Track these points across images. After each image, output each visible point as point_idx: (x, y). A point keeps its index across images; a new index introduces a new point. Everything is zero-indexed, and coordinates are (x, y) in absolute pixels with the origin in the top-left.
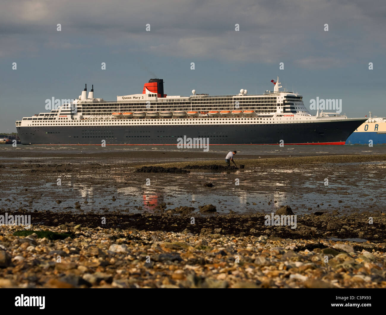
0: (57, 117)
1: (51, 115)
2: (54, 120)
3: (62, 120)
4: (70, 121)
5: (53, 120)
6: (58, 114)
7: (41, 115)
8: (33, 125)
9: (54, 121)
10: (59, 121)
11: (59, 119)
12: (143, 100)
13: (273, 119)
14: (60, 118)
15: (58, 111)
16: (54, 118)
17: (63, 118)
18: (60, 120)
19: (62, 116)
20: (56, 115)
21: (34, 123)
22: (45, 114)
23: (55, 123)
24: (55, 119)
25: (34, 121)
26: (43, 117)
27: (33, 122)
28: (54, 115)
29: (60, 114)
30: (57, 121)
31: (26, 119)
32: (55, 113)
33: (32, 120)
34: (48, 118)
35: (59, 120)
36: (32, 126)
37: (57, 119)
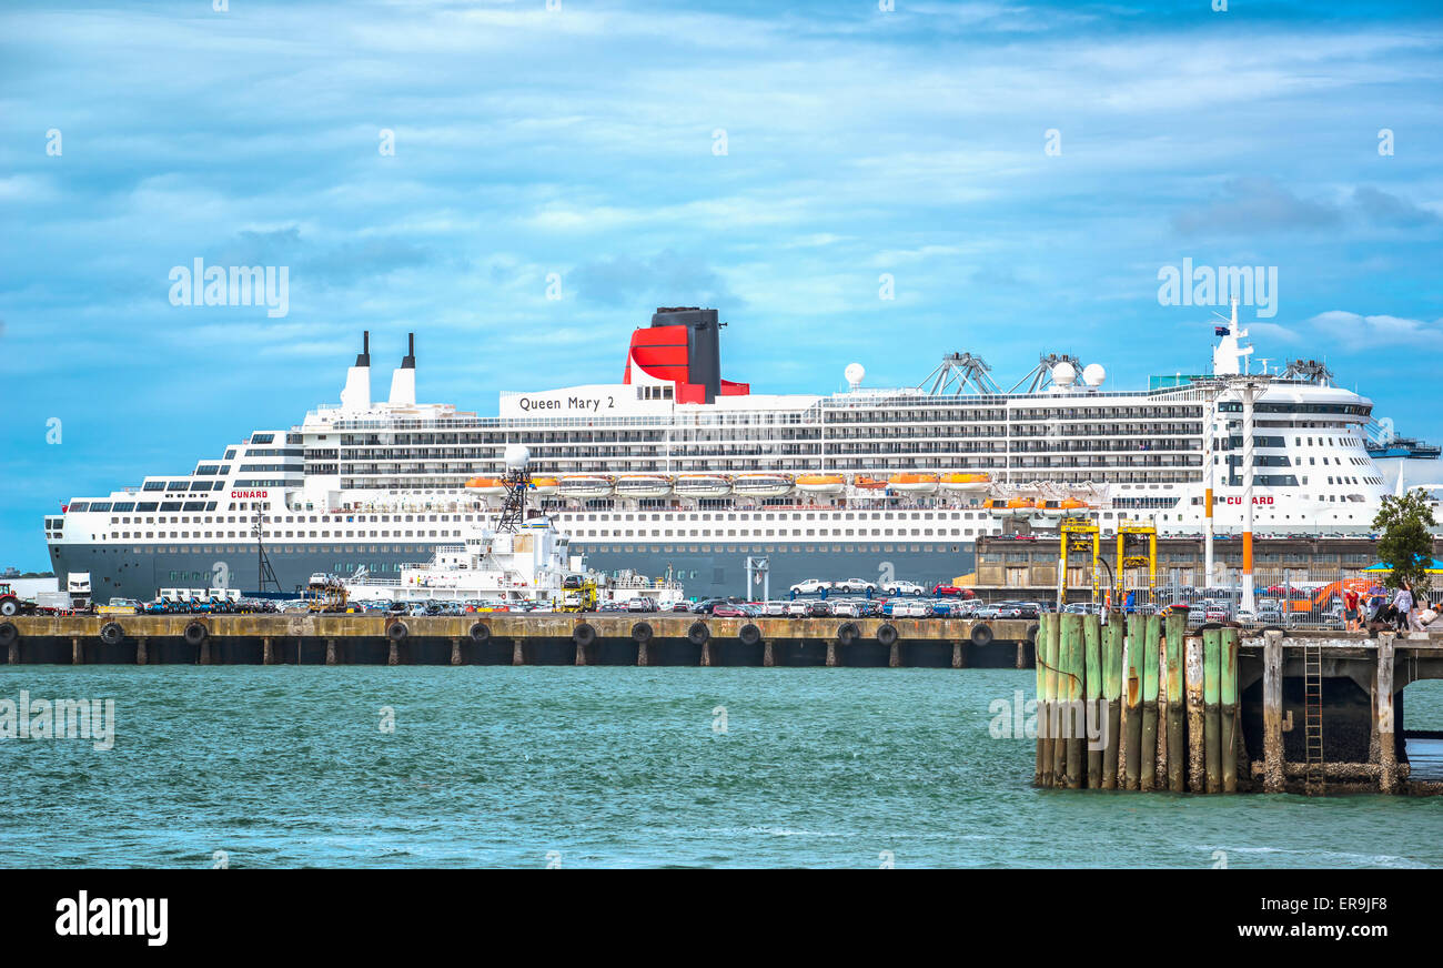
0: (222, 498)
1: (197, 486)
2: (210, 514)
3: (243, 513)
4: (278, 519)
5: (203, 514)
6: (229, 480)
7: (151, 487)
8: (115, 535)
9: (208, 520)
10: (231, 519)
11: (232, 506)
12: (611, 413)
13: (1180, 517)
14: (238, 501)
15: (225, 471)
16: (207, 500)
17: (249, 501)
18: (238, 513)
19: (246, 495)
20: (220, 486)
21: (121, 528)
22: (168, 479)
23: (214, 527)
24: (212, 506)
25: (121, 515)
26: (158, 497)
27: (115, 520)
28: (206, 486)
29: (238, 483)
30: (220, 520)
32: (214, 479)
33: (110, 515)
34: (184, 501)
35: (232, 513)
36: (110, 541)
37: (222, 510)
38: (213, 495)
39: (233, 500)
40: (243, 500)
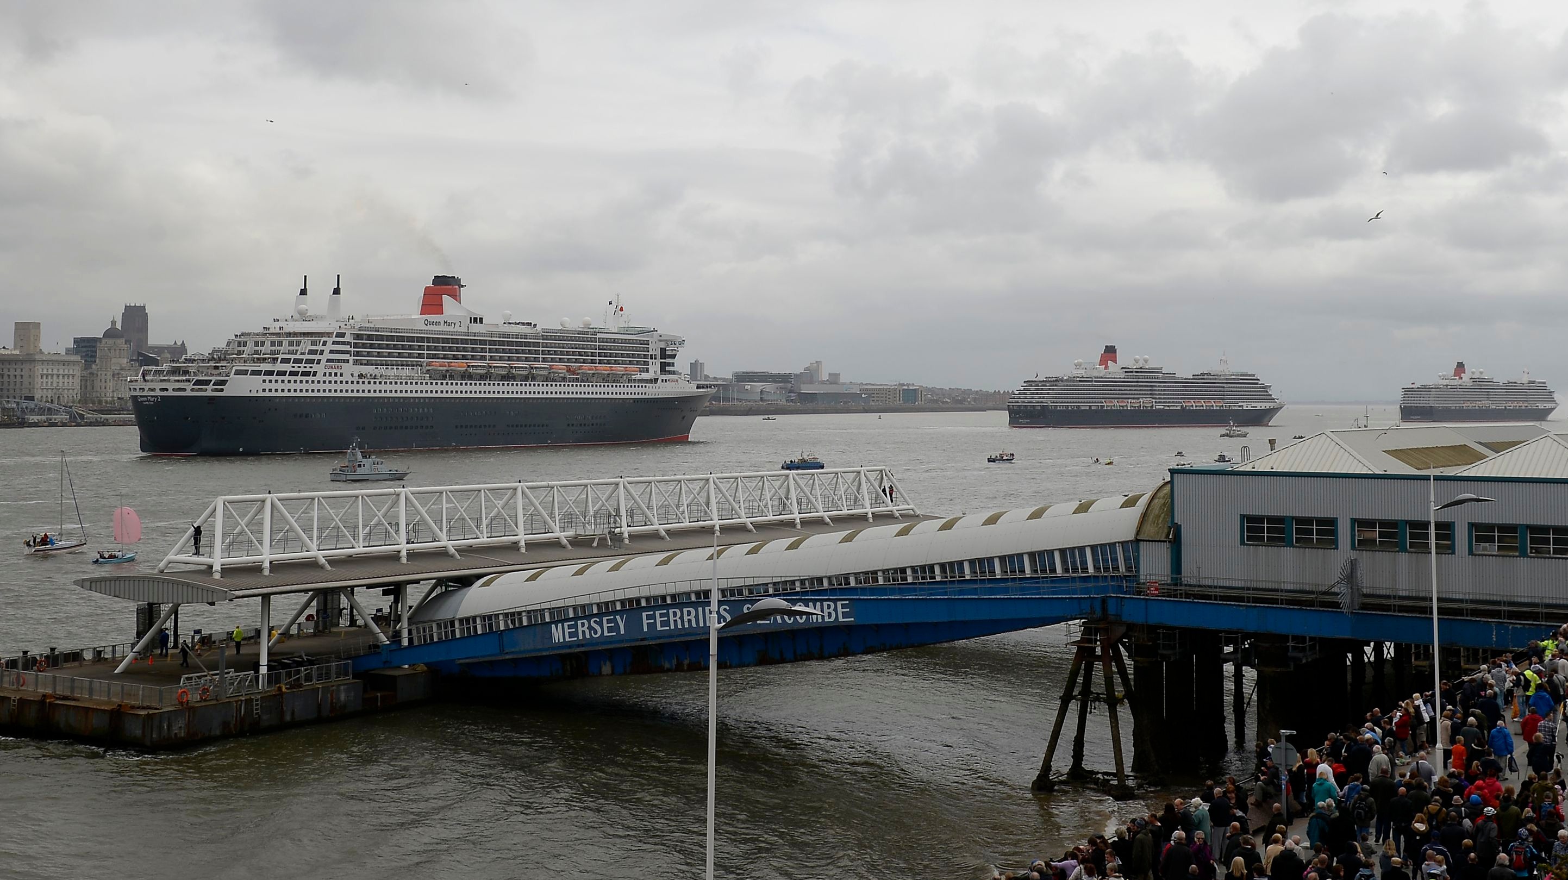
0: (319, 369)
1: (308, 361)
2: (314, 378)
3: (330, 379)
4: (346, 382)
5: (310, 378)
6: (324, 358)
7: (283, 361)
8: (264, 390)
9: (313, 382)
10: (324, 382)
11: (325, 374)
14: (328, 371)
15: (322, 352)
16: (313, 370)
17: (333, 371)
18: (327, 378)
19: (332, 368)
20: (319, 362)
21: (267, 386)
22: (293, 357)
23: (315, 387)
24: (315, 374)
25: (268, 378)
26: (287, 367)
27: (264, 381)
28: (313, 362)
29: (328, 361)
30: (319, 382)
31: (245, 372)
32: (316, 357)
33: (263, 377)
34: (301, 370)
35: (325, 378)
36: (261, 394)
37: (319, 377)
38: (315, 367)
39: (325, 371)
40: (330, 370)
